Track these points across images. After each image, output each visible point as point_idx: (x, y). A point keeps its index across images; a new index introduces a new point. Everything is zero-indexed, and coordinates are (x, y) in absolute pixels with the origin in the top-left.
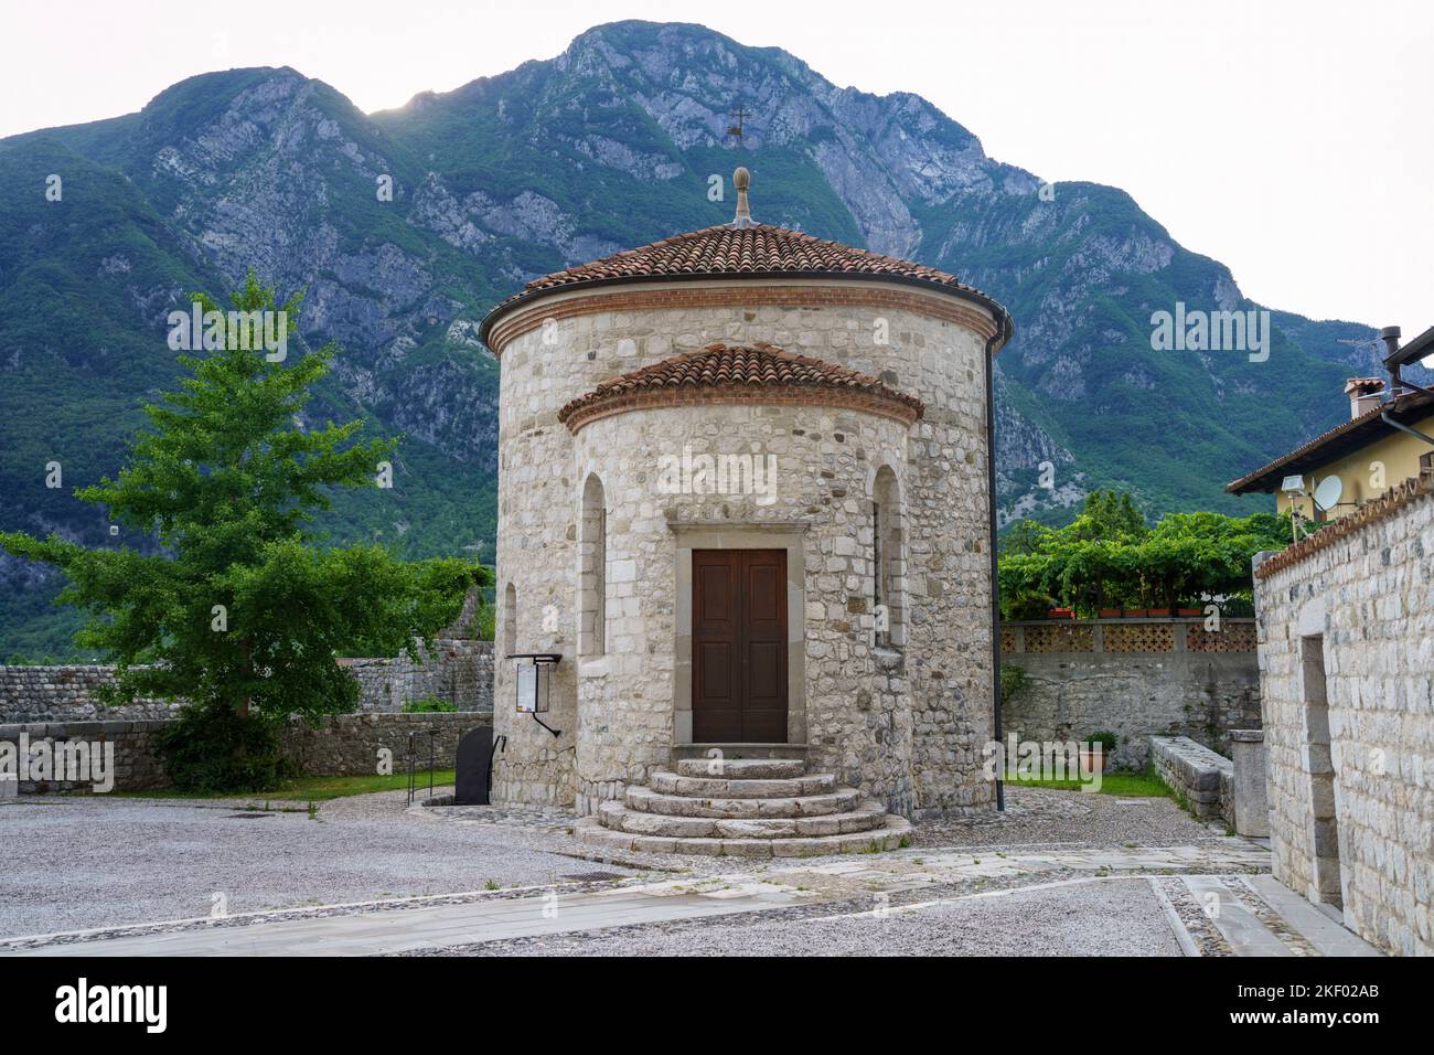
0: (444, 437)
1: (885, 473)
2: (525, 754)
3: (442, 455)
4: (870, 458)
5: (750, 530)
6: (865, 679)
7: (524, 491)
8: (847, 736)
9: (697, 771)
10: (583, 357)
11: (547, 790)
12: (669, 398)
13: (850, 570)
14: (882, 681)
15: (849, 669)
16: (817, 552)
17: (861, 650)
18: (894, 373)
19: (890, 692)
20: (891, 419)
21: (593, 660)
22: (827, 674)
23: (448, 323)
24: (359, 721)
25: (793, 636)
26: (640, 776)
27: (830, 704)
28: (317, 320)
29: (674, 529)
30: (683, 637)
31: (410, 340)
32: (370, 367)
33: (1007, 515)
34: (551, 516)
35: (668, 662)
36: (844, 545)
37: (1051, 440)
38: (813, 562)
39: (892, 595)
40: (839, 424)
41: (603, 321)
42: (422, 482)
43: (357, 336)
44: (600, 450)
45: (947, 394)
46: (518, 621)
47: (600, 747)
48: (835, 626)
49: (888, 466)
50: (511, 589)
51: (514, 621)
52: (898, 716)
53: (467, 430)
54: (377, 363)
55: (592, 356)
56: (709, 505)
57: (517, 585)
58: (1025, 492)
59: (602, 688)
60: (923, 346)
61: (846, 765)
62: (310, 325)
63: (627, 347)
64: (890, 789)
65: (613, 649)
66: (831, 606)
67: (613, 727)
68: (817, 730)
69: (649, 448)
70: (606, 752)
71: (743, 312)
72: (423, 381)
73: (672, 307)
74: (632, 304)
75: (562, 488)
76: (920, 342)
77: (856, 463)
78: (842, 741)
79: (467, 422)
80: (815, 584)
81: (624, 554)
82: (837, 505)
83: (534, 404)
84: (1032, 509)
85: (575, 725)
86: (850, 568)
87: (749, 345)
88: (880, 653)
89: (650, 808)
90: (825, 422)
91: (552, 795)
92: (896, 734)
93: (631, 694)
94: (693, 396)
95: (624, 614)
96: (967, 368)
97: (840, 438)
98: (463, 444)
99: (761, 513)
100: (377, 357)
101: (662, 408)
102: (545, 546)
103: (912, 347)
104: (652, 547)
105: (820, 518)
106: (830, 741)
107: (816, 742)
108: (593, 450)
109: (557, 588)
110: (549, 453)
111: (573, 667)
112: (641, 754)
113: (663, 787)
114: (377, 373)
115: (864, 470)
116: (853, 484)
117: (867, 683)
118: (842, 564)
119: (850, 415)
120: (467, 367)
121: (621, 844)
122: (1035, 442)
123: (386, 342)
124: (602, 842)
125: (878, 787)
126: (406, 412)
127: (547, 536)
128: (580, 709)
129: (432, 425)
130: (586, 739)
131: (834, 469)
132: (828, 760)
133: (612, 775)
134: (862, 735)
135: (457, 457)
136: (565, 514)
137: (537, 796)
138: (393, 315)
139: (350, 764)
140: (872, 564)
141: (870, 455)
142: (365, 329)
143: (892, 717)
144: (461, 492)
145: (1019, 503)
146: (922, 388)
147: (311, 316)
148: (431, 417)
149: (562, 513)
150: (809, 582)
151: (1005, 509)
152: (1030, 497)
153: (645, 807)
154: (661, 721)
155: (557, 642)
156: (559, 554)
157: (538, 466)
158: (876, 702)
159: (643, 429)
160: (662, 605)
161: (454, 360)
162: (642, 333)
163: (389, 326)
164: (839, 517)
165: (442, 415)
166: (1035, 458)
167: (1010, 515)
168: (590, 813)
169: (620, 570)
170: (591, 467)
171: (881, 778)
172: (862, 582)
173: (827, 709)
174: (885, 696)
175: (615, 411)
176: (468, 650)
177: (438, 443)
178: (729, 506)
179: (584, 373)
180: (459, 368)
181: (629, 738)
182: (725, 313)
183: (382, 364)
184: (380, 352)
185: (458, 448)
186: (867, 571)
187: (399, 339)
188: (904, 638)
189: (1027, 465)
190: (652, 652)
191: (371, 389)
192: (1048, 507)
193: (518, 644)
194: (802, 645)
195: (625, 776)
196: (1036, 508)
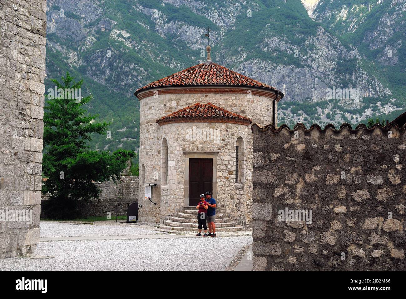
0: (109, 82)
1: (240, 139)
2: (147, 209)
3: (108, 90)
4: (235, 135)
5: (204, 154)
6: (232, 191)
7: (147, 140)
8: (227, 205)
9: (189, 213)
10: (163, 105)
11: (153, 218)
12: (184, 120)
13: (229, 164)
14: (237, 192)
15: (228, 188)
16: (221, 159)
17: (231, 184)
18: (245, 111)
19: (239, 194)
20: (241, 125)
21: (165, 185)
22: (222, 190)
23: (110, 31)
24: (97, 201)
25: (214, 180)
26: (176, 214)
27: (223, 197)
28: (52, 28)
29: (185, 153)
30: (187, 180)
31: (93, 38)
32: (76, 50)
33: (359, 117)
34: (154, 147)
35: (183, 186)
36: (227, 157)
37: (381, 84)
38: (219, 162)
39: (241, 170)
40: (227, 127)
41: (168, 96)
42: (99, 101)
43: (70, 36)
44: (166, 132)
45: (260, 115)
46: (145, 175)
47: (166, 207)
48: (225, 178)
49: (240, 137)
50: (143, 166)
51: (144, 174)
52: (242, 201)
53: (119, 79)
54: (79, 48)
55: (165, 105)
56: (193, 147)
57: (145, 165)
58: (368, 107)
59: (167, 192)
60: (253, 103)
61: (227, 212)
62: (48, 31)
63: (174, 103)
64: (239, 218)
65: (170, 183)
66: (224, 173)
67: (169, 202)
68: (219, 203)
69: (179, 133)
70: (168, 208)
71: (204, 95)
72: (99, 57)
73: (186, 93)
74: (175, 92)
75: (157, 140)
76: (252, 102)
77: (231, 137)
78: (226, 206)
79: (119, 75)
80: (220, 168)
81: (172, 159)
82: (226, 148)
83: (150, 117)
84: (370, 115)
85: (160, 202)
86: (229, 163)
87: (206, 103)
88: (237, 184)
89: (177, 221)
90: (223, 126)
91: (154, 220)
92: (241, 205)
93: (174, 194)
94: (190, 120)
95: (172, 174)
96: (266, 108)
97: (227, 131)
98: (117, 85)
99: (206, 149)
100: (79, 46)
101: (182, 122)
102: (152, 155)
103: (250, 103)
104: (179, 158)
105: (221, 151)
106: (223, 206)
107: (219, 206)
108: (165, 132)
109: (156, 166)
110: (154, 130)
111: (160, 187)
112: (176, 209)
113: (181, 216)
114: (79, 53)
115: (233, 138)
116: (230, 142)
117: (233, 192)
118: (227, 162)
119: (230, 125)
120: (119, 50)
121: (169, 229)
122: (372, 85)
123: (82, 39)
124: (166, 228)
125: (235, 218)
126: (92, 70)
127: (153, 152)
128: (161, 198)
129: (103, 76)
130: (163, 205)
131: (225, 138)
132: (222, 211)
133: (170, 214)
134: (231, 205)
135: (115, 91)
136: (158, 147)
137: (150, 220)
138: (85, 26)
139: (95, 213)
140: (235, 162)
141: (235, 134)
142: (73, 33)
143: (240, 201)
144: (117, 106)
145: (365, 112)
146: (253, 114)
147: (49, 26)
148: (103, 73)
149: (157, 147)
150: (218, 167)
151: (358, 115)
152: (370, 110)
153: (176, 221)
154: (181, 201)
155: (155, 180)
156: (156, 158)
157: (151, 133)
158: (235, 197)
159: (177, 128)
160: (181, 172)
161: (113, 47)
162: (178, 100)
163: (85, 31)
164: (226, 150)
165: (108, 72)
166: (373, 92)
167: (360, 118)
168: (163, 223)
169: (171, 163)
170: (164, 136)
171: (236, 216)
172: (232, 167)
173: (222, 198)
174: (238, 195)
175: (171, 122)
176: (127, 179)
177: (106, 85)
178: (198, 148)
179: (163, 110)
180: (115, 51)
181: (173, 205)
182: (200, 95)
183: (81, 49)
184: (80, 43)
185: (115, 87)
186: (234, 164)
187: (88, 37)
188: (244, 181)
189: (369, 95)
190: (179, 184)
191: (76, 60)
192: (377, 114)
193: (145, 181)
194: (216, 183)
195: (172, 214)
196: (373, 114)
